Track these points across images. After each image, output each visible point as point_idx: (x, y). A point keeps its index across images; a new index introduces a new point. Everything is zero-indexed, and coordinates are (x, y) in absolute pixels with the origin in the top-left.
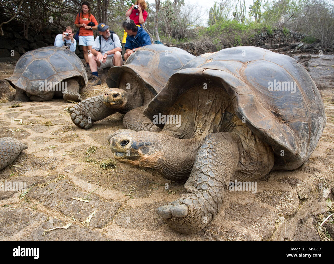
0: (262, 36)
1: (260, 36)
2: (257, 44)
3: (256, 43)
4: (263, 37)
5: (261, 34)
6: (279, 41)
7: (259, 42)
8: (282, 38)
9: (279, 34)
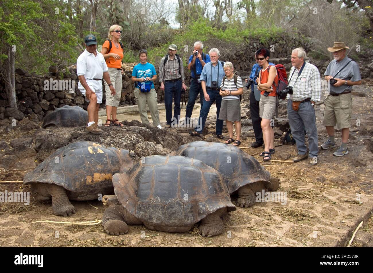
0: (254, 47)
1: (251, 47)
2: (249, 59)
3: (247, 58)
4: (256, 48)
5: (253, 45)
6: (279, 53)
7: (251, 55)
8: (283, 47)
9: (279, 43)
